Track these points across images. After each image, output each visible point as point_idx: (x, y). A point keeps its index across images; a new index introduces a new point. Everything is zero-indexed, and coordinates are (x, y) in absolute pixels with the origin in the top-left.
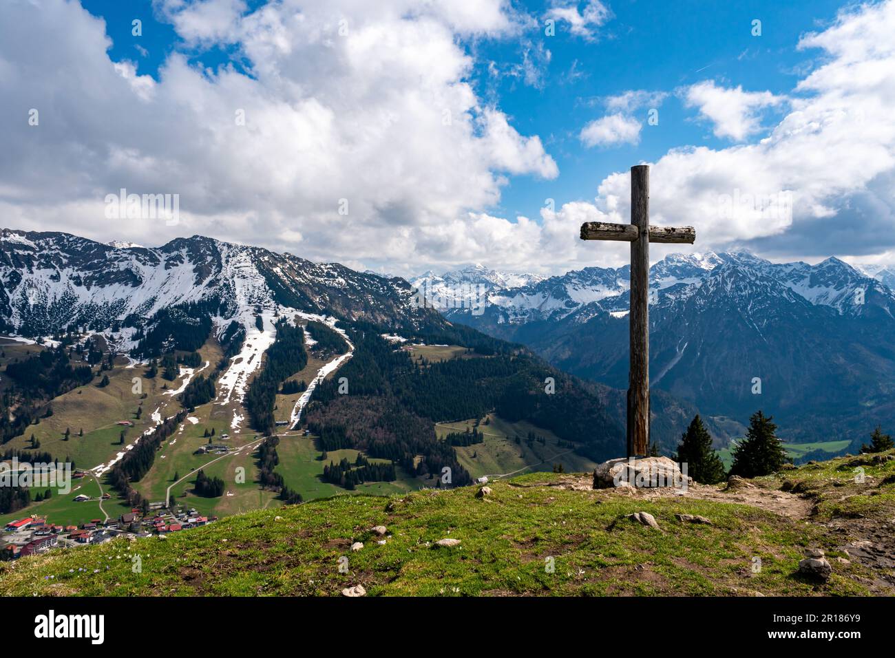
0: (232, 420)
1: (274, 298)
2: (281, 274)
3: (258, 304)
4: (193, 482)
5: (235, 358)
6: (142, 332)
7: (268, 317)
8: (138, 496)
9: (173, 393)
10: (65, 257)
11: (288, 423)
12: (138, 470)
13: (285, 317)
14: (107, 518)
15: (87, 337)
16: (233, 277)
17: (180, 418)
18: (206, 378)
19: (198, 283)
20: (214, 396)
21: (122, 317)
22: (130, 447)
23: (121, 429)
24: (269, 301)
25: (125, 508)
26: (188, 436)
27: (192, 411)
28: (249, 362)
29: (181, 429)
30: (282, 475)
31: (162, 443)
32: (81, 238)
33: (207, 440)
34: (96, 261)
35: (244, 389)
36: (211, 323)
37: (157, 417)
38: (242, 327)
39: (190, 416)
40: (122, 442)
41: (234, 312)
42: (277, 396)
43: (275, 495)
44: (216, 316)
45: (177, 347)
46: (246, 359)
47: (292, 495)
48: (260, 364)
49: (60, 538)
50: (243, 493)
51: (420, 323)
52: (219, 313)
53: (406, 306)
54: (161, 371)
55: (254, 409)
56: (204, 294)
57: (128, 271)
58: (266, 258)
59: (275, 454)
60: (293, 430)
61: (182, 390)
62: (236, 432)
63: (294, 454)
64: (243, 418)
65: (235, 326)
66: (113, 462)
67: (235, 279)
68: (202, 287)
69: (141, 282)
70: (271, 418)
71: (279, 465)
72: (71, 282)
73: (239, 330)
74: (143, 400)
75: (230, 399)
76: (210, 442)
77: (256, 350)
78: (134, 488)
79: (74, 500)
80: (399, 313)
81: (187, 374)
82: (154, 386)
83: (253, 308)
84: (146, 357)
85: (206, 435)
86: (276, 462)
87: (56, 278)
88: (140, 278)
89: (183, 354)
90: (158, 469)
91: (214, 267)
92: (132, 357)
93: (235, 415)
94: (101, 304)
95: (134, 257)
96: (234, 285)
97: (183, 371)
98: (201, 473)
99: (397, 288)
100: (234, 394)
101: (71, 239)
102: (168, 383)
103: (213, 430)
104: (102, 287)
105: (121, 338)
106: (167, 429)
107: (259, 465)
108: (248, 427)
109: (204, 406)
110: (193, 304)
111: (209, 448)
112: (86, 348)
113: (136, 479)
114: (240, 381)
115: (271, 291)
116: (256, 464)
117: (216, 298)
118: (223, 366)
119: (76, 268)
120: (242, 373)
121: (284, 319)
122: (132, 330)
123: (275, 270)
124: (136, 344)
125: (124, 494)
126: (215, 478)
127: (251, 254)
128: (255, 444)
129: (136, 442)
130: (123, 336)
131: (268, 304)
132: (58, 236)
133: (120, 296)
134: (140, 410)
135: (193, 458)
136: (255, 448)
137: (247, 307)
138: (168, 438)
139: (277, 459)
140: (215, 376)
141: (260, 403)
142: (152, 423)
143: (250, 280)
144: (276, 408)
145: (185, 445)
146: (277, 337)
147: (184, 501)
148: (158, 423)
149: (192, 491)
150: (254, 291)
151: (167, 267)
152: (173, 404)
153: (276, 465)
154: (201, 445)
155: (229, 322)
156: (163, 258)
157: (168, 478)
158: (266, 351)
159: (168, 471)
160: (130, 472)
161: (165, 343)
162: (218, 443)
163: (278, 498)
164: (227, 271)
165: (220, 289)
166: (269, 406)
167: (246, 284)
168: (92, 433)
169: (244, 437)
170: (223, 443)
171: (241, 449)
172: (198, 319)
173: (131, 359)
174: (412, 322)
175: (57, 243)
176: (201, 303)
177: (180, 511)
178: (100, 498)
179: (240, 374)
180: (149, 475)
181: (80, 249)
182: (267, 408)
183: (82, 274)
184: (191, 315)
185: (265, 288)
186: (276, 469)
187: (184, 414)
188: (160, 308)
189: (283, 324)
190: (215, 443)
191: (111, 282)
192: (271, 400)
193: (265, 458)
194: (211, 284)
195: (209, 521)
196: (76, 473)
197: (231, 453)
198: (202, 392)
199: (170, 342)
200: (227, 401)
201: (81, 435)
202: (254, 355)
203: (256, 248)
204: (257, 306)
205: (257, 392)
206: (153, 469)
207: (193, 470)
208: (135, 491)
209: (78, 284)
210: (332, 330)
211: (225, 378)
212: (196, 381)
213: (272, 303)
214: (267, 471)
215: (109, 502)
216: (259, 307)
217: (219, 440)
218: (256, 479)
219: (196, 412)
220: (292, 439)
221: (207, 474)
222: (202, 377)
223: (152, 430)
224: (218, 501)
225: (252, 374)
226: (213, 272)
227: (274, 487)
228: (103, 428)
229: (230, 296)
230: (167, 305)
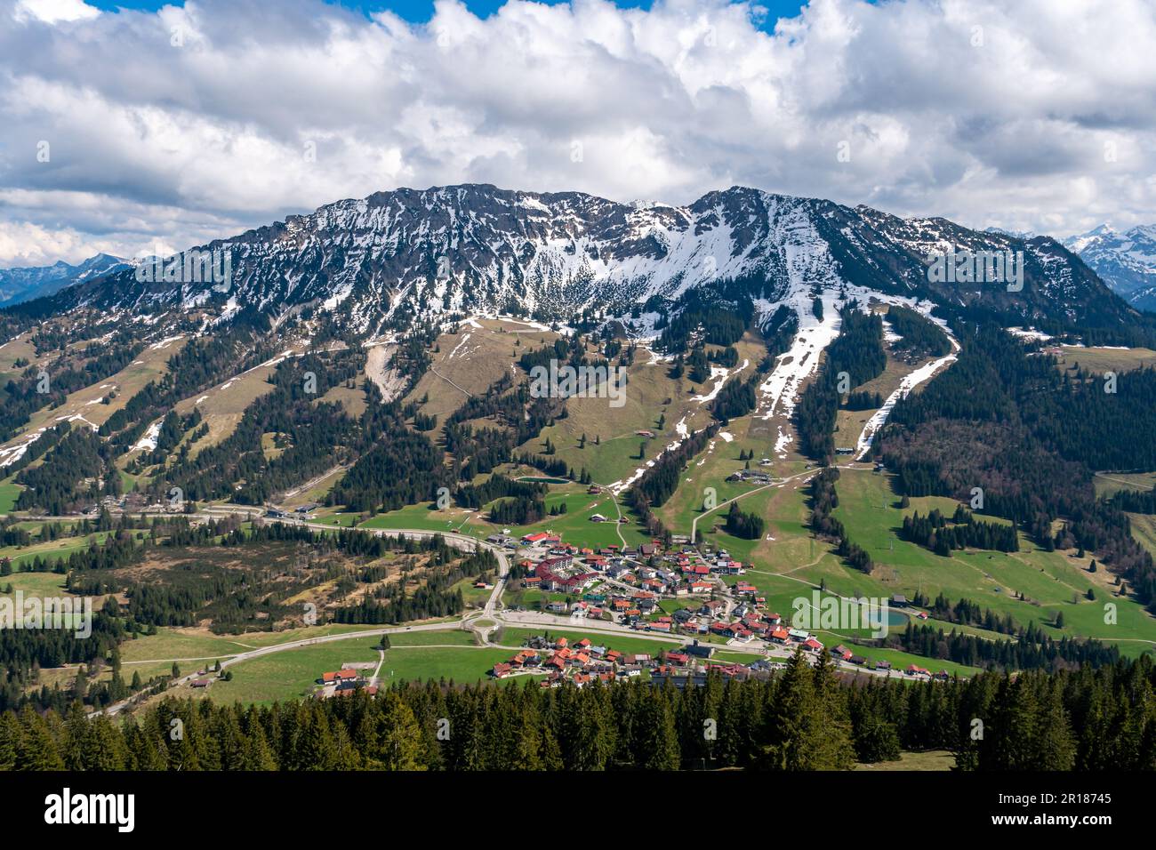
0: (776, 441)
1: (839, 272)
2: (852, 237)
3: (816, 281)
4: (724, 516)
5: (783, 356)
6: (666, 319)
7: (830, 300)
8: (659, 524)
9: (702, 399)
10: (580, 223)
11: (854, 451)
12: (659, 493)
13: (855, 300)
14: (625, 546)
15: (604, 323)
16: (783, 243)
17: (710, 433)
18: (743, 382)
19: (736, 253)
20: (753, 407)
21: (643, 299)
22: (651, 464)
23: (641, 440)
24: (832, 278)
25: (644, 537)
26: (721, 457)
27: (725, 424)
28: (801, 364)
29: (712, 447)
30: (842, 522)
31: (688, 463)
32: (599, 198)
33: (743, 464)
34: (614, 228)
35: (793, 399)
36: (752, 308)
37: (682, 429)
38: (794, 314)
39: (722, 431)
40: (641, 456)
41: (783, 293)
42: (839, 412)
43: (830, 547)
44: (758, 298)
45: (709, 340)
46: (798, 359)
47: (854, 550)
48: (816, 366)
49: (576, 560)
50: (789, 539)
51: (1080, 312)
52: (763, 294)
53: (1054, 282)
54: (687, 370)
55: (806, 429)
56: (743, 268)
57: (651, 238)
58: (831, 214)
59: (833, 492)
60: (860, 461)
61: (713, 396)
62: (781, 457)
63: (860, 494)
64: (791, 440)
65: (784, 312)
66: (632, 480)
67: (787, 246)
68: (740, 258)
69: (666, 253)
70: (829, 442)
71: (838, 508)
72: (588, 254)
73: (789, 317)
74: (666, 406)
75: (774, 412)
76: (747, 467)
77: (812, 346)
78: (655, 514)
79: (590, 519)
80: (1041, 294)
81: (720, 375)
82: (679, 390)
83: (810, 287)
84: (670, 352)
85: (742, 457)
86: (834, 504)
87: (570, 250)
88: (665, 247)
89: (715, 349)
90: (683, 494)
91: (758, 230)
92: (654, 350)
93: (780, 434)
94: (619, 282)
95: (657, 219)
96: (784, 255)
97: (715, 372)
98: (734, 506)
99: (1041, 254)
100: (780, 405)
101: (587, 200)
102: (696, 386)
103: (751, 452)
104: (621, 260)
105: (642, 326)
106: (694, 445)
107: (810, 504)
108: (797, 451)
109: (740, 418)
110: (729, 282)
111: (745, 475)
112: (602, 337)
113: (657, 503)
114: (788, 388)
115: (836, 262)
116: (806, 502)
117: (760, 273)
118: (766, 367)
119: (592, 237)
120: (791, 378)
121: (854, 304)
122: (655, 316)
123: (843, 231)
124: (659, 334)
125: (644, 520)
126: (752, 515)
127: (809, 209)
128: (806, 476)
129: (658, 458)
130: (644, 323)
131: (831, 282)
132: (573, 198)
133: (642, 272)
134: (663, 419)
135: (726, 486)
136: (807, 480)
137: (802, 286)
138: (695, 457)
139: (836, 498)
140: (755, 381)
141: (815, 420)
142: (675, 435)
143: (806, 247)
144: (838, 429)
145: (716, 468)
146: (842, 329)
147: (713, 539)
148: (684, 437)
149: (723, 528)
150: (811, 263)
151: (698, 232)
152: (702, 414)
153: (834, 507)
154: (734, 469)
155: (776, 306)
156: (692, 219)
157: (695, 507)
158: (826, 349)
159: (694, 499)
160: (650, 494)
161: (694, 334)
162: (757, 469)
163: (834, 552)
164: (776, 234)
165: (765, 261)
166: (828, 425)
167: (802, 253)
168: (609, 443)
169: (792, 465)
170: (763, 470)
171: (787, 480)
172: (736, 302)
173: (653, 353)
174: (1065, 309)
175: (572, 206)
176: (740, 279)
177: (708, 550)
178: (618, 521)
179: (789, 378)
180: (671, 500)
181: (596, 212)
182: (824, 429)
183: (599, 245)
184: (726, 297)
185: (827, 258)
186: (833, 513)
187: (715, 428)
188: (688, 287)
189: (852, 311)
190: (753, 469)
191: (630, 254)
192: (831, 418)
193: (819, 495)
194: (753, 254)
195: (743, 567)
196: (592, 487)
197: (773, 484)
198: (739, 400)
199: (700, 333)
200: (770, 414)
201: (597, 443)
202: (809, 353)
203: (817, 201)
204: (814, 284)
205: (811, 405)
206: (676, 493)
207: (725, 500)
208: (656, 518)
209: (595, 257)
210: (927, 320)
211: (769, 383)
212: (732, 386)
213: (838, 280)
214: (822, 514)
215: (626, 528)
216: (818, 286)
217: (759, 465)
218: (805, 523)
219: (730, 426)
220: (859, 474)
221: (742, 509)
222: (738, 381)
223: (677, 445)
224: (755, 544)
225: (805, 379)
226: (756, 238)
227: (830, 537)
228: (621, 437)
229: (779, 270)
230: (696, 283)
